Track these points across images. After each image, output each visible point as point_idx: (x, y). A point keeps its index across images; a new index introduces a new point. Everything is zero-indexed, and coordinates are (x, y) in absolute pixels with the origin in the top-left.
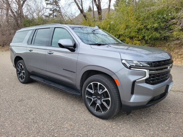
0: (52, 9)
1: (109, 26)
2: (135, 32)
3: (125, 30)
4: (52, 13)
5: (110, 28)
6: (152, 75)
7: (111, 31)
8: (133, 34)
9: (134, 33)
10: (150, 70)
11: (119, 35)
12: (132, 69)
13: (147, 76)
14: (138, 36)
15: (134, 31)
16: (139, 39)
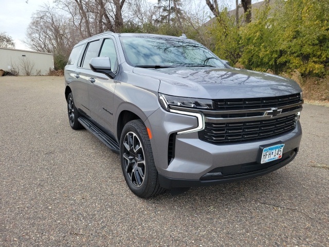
0: (168, 9)
1: (258, 34)
2: (313, 45)
3: (291, 41)
4: (167, 15)
5: (261, 38)
6: (214, 126)
7: (262, 45)
8: (307, 49)
9: (311, 47)
10: (206, 115)
11: (281, 51)
12: (171, 110)
13: (201, 126)
14: (319, 53)
15: (310, 44)
16: (321, 60)
